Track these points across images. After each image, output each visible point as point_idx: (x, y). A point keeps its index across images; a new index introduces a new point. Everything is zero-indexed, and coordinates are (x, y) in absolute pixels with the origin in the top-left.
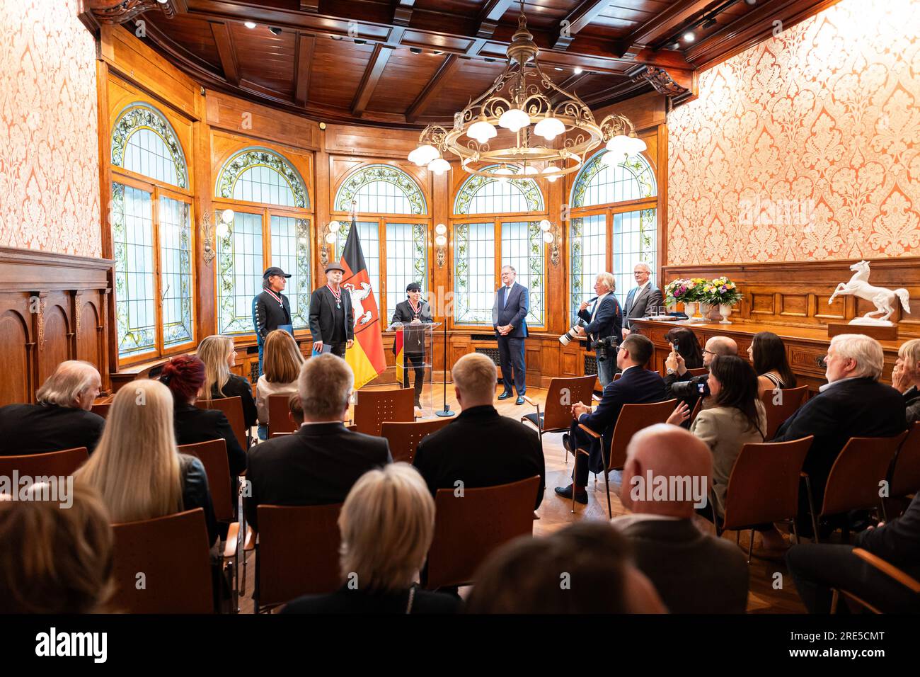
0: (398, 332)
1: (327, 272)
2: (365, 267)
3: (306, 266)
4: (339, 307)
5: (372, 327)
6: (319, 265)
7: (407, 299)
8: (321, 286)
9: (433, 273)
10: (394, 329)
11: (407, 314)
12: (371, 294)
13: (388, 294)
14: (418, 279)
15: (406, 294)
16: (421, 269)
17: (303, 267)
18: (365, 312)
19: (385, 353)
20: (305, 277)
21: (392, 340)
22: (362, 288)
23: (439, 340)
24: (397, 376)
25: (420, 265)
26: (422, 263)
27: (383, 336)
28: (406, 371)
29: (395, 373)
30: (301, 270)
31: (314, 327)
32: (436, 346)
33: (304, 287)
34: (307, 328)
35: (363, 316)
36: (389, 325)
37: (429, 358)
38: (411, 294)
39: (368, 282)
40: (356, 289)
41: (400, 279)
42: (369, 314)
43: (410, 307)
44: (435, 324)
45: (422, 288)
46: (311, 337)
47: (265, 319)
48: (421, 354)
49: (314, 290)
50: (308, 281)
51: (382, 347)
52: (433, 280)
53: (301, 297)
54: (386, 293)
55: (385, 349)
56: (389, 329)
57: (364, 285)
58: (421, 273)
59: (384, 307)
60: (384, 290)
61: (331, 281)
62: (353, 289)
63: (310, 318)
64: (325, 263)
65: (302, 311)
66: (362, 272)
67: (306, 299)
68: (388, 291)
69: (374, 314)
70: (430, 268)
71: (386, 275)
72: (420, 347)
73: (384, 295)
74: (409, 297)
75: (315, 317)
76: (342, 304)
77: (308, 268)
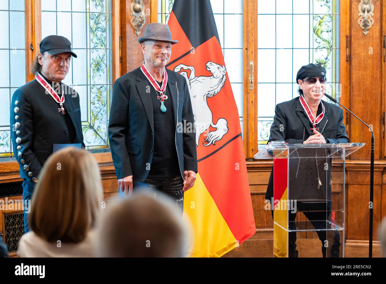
0: (277, 161)
1: (142, 41)
2: (214, 33)
3: (104, 31)
4: (163, 108)
5: (228, 149)
6: (128, 29)
7: (297, 95)
8: (131, 68)
9: (349, 44)
10: (271, 153)
11: (295, 125)
12: (226, 87)
13: (259, 86)
14: (319, 56)
15: (297, 87)
16: (325, 36)
17: (99, 33)
18: (215, 121)
19: (253, 202)
20: (102, 52)
21: (266, 177)
22: (209, 74)
23: (360, 179)
24: (275, 246)
25: (324, 28)
26: (327, 24)
27: (250, 168)
28: (292, 237)
29: (271, 243)
30: (95, 40)
31: (117, 148)
32: (353, 190)
33: (101, 73)
34: (105, 151)
35: (212, 129)
36: (260, 148)
37: (339, 215)
38: (306, 86)
39: (220, 62)
40: (197, 75)
41: (284, 56)
42: (222, 124)
43: (303, 112)
44: (351, 145)
45: (329, 75)
46: (113, 168)
47: (30, 133)
48: (323, 206)
49: (118, 76)
50: (107, 61)
51: (248, 191)
52: (349, 59)
53: (94, 90)
54: (256, 84)
55: (252, 194)
56: (262, 153)
57: (213, 67)
58: (326, 45)
59: (252, 112)
60: (251, 78)
61: (149, 61)
62: (192, 75)
63: (110, 133)
64: (139, 26)
65: (96, 117)
66: (210, 42)
67: (104, 94)
68: (259, 80)
69: (233, 123)
70: (343, 34)
71: (256, 49)
72: (321, 192)
73: (251, 87)
74: (301, 91)
75: (117, 130)
76: (170, 104)
77: (107, 35)
